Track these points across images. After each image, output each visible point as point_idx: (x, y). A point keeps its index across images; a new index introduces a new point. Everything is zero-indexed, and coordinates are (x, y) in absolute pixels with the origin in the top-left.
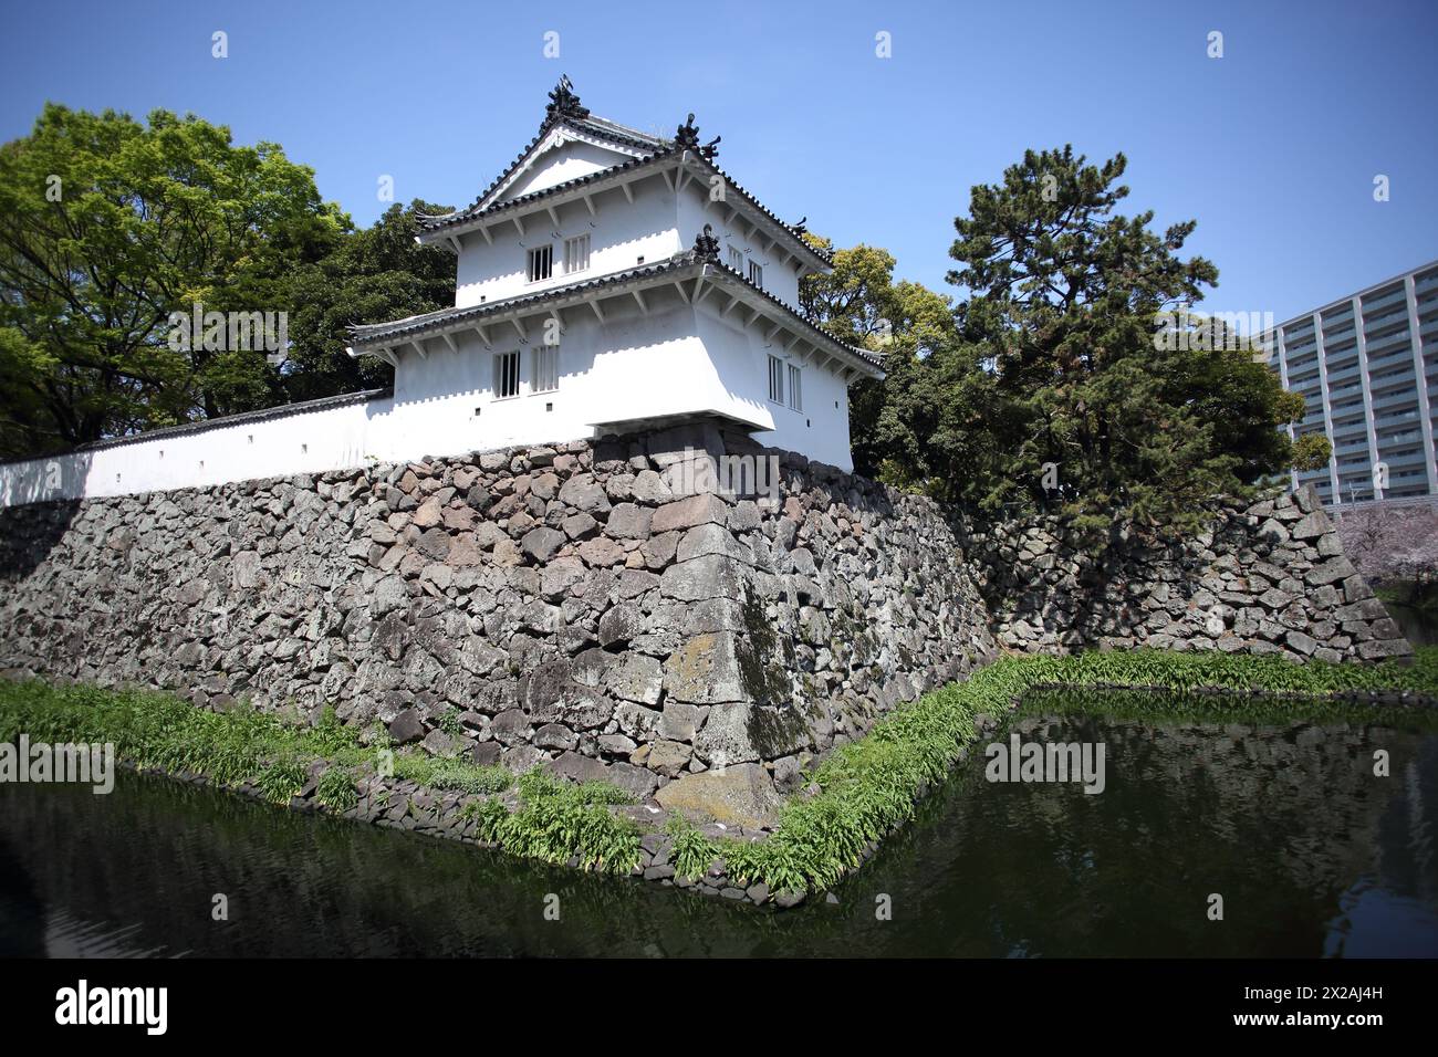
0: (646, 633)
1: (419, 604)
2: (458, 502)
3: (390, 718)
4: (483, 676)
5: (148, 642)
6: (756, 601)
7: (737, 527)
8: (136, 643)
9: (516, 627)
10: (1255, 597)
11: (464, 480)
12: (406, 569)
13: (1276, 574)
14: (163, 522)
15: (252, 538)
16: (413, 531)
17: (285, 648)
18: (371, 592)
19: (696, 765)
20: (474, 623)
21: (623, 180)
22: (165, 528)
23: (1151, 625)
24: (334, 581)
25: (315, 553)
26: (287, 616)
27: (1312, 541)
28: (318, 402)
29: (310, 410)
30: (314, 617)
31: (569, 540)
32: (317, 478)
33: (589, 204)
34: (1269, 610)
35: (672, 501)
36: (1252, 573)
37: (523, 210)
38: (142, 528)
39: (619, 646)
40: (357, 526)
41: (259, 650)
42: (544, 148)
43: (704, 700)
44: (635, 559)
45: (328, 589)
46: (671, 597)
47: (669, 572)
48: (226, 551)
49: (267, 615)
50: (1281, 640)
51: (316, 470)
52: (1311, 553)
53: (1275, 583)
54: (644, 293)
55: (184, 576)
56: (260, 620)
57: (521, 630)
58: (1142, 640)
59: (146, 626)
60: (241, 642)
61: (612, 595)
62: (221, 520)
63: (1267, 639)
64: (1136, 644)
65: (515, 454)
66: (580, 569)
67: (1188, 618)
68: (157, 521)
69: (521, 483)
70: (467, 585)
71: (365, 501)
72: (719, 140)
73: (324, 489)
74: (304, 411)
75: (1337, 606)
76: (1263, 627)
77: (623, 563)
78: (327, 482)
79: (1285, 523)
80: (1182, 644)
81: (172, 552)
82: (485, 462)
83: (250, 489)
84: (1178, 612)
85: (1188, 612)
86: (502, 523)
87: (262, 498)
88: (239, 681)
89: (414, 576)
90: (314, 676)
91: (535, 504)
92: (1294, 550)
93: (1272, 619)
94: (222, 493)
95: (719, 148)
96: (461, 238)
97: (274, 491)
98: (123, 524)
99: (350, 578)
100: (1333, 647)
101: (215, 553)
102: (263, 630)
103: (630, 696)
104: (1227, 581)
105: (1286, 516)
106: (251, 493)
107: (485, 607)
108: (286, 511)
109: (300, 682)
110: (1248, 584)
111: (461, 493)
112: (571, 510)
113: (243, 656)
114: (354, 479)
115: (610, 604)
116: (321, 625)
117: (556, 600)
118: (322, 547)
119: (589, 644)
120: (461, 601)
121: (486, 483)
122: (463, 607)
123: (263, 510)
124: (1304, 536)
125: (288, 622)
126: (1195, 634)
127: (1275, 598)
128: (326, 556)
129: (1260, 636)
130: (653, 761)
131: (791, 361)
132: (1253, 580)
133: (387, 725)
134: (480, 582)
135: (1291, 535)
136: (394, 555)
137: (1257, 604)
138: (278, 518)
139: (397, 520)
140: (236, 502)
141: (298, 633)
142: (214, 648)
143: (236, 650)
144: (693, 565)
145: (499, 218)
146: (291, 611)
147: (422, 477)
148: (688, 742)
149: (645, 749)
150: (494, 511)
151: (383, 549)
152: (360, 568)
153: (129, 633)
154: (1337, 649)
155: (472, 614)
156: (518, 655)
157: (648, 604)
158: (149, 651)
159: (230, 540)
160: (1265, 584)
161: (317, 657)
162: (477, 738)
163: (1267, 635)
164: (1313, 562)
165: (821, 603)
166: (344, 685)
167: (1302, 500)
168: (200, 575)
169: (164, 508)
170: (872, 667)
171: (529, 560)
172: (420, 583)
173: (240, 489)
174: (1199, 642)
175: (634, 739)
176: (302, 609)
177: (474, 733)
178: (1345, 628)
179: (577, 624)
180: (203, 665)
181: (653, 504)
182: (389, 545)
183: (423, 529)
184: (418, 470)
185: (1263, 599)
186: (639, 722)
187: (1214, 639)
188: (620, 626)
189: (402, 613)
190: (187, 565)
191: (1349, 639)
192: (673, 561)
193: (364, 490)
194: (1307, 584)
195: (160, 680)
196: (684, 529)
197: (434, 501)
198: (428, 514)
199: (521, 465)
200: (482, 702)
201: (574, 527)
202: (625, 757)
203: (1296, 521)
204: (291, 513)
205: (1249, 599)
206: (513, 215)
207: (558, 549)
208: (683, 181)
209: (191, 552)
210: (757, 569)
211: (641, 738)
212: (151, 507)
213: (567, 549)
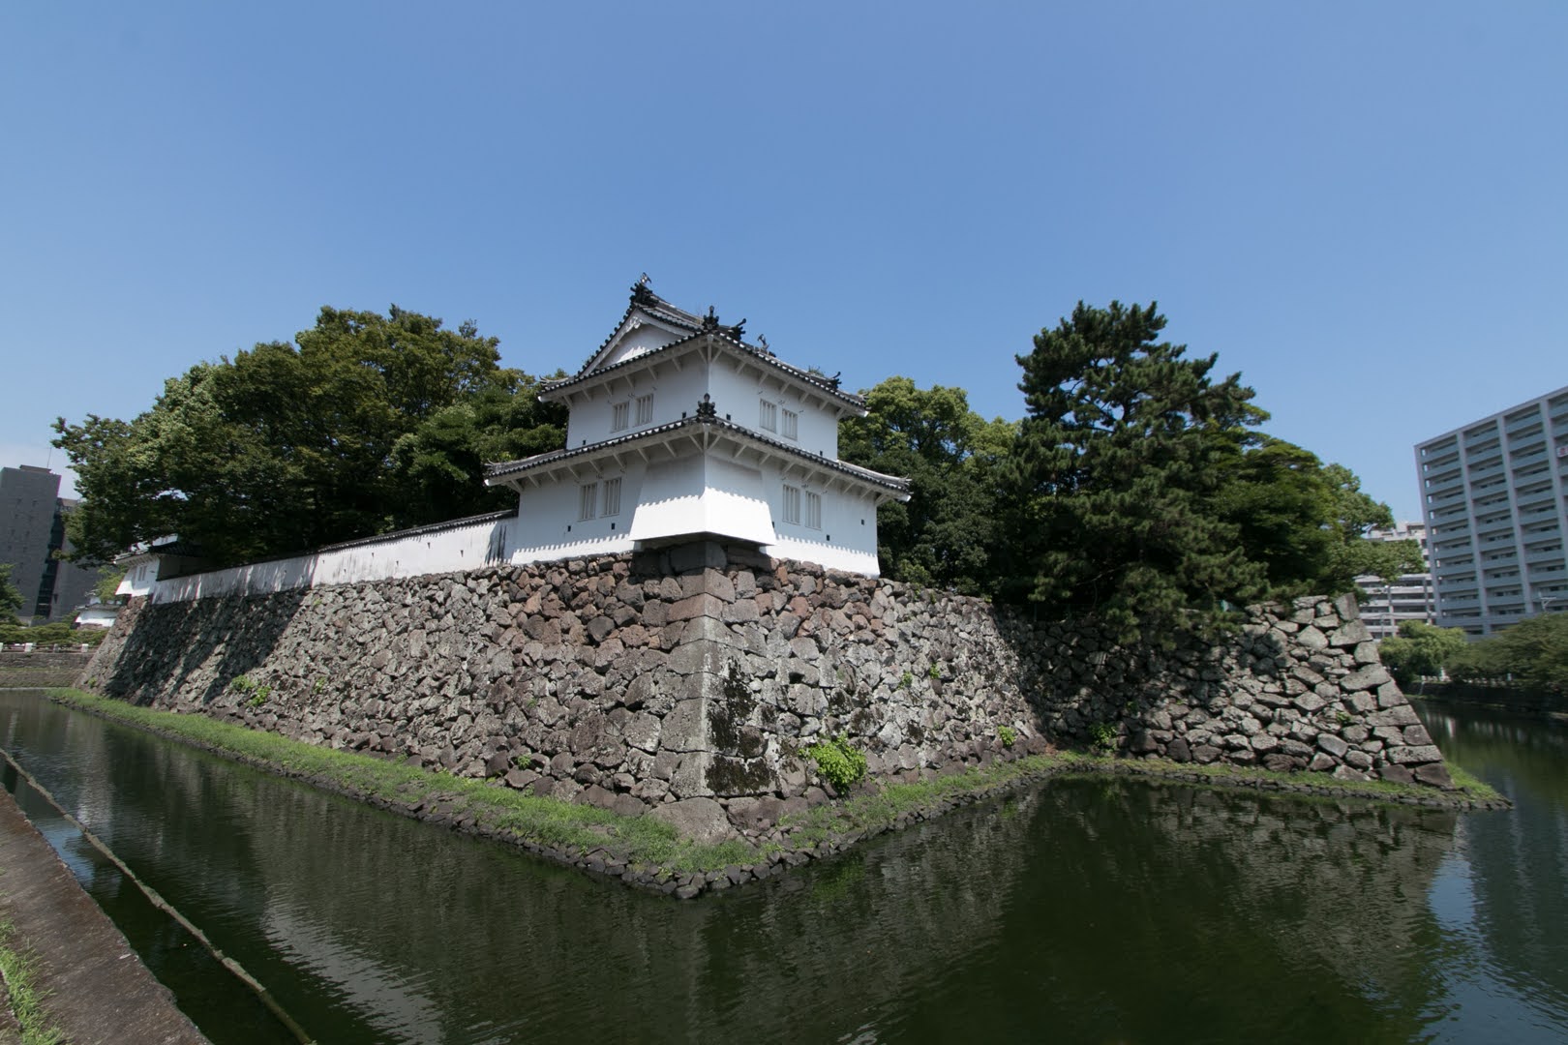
0: (654, 697)
1: (519, 672)
2: (553, 596)
3: (488, 757)
4: (550, 726)
5: (348, 697)
6: (738, 677)
7: (731, 620)
8: (341, 697)
9: (576, 691)
10: (1291, 699)
11: (558, 580)
12: (516, 644)
13: (1314, 678)
14: (370, 606)
15: (422, 620)
16: (523, 617)
17: (431, 702)
18: (490, 662)
19: (670, 797)
20: (549, 686)
21: (674, 354)
22: (369, 611)
23: (1190, 721)
24: (468, 653)
25: (461, 632)
26: (437, 679)
27: (1350, 649)
28: (472, 519)
29: (466, 525)
30: (453, 680)
31: (617, 626)
32: (467, 576)
33: (651, 372)
34: (1304, 712)
35: (682, 599)
36: (1289, 677)
37: (612, 376)
38: (356, 611)
39: (636, 707)
40: (488, 612)
41: (416, 704)
42: (628, 329)
43: (680, 749)
44: (655, 641)
45: (464, 659)
46: (672, 671)
47: (674, 652)
48: (405, 630)
49: (424, 678)
50: (1312, 741)
51: (468, 569)
52: (1348, 659)
53: (1311, 687)
54: (672, 443)
55: (377, 647)
56: (420, 681)
57: (579, 693)
58: (1182, 734)
59: (348, 685)
60: (407, 697)
61: (636, 668)
62: (405, 606)
63: (1299, 739)
64: (1175, 737)
65: (590, 561)
66: (620, 649)
67: (1225, 715)
68: (365, 605)
69: (593, 583)
70: (549, 658)
71: (496, 593)
72: (744, 321)
73: (471, 583)
74: (462, 525)
75: (1370, 712)
76: (1296, 728)
77: (646, 644)
78: (473, 579)
79: (1324, 630)
80: (1219, 740)
81: (373, 629)
82: (573, 566)
83: (426, 582)
84: (1216, 710)
85: (1225, 710)
86: (578, 612)
87: (433, 590)
88: (400, 727)
89: (518, 651)
90: (446, 725)
91: (600, 599)
92: (1332, 656)
93: (1305, 720)
94: (408, 586)
95: (745, 327)
96: (572, 397)
97: (440, 584)
98: (345, 607)
99: (480, 651)
100: (1363, 750)
101: (398, 630)
102: (420, 690)
103: (637, 744)
104: (1265, 683)
105: (1325, 623)
106: (425, 586)
107: (559, 675)
108: (445, 600)
109: (439, 728)
110: (1284, 687)
111: (555, 589)
112: (621, 604)
113: (406, 710)
114: (490, 577)
115: (636, 675)
116: (457, 686)
117: (602, 671)
118: (465, 628)
119: (619, 704)
120: (546, 670)
121: (571, 582)
122: (546, 675)
123: (432, 599)
124: (1341, 643)
125: (436, 684)
126: (1231, 731)
127: (1311, 701)
128: (466, 635)
129: (1292, 736)
130: (645, 794)
131: (809, 489)
132: (1289, 683)
133: (486, 762)
134: (558, 657)
135: (1330, 642)
136: (509, 634)
137: (1292, 706)
138: (440, 605)
139: (514, 608)
140: (416, 592)
141: (442, 693)
142: (389, 702)
143: (402, 704)
144: (689, 647)
145: (596, 382)
146: (440, 675)
147: (532, 576)
148: (667, 780)
149: (640, 784)
150: (573, 603)
151: (503, 629)
152: (487, 643)
153: (338, 689)
154: (1367, 752)
155: (550, 680)
156: (574, 711)
157: (658, 676)
158: (348, 703)
159: (408, 621)
160: (1300, 687)
161: (451, 710)
162: (541, 773)
163: (1301, 735)
164: (1350, 668)
165: (817, 683)
166: (465, 731)
167: (1341, 610)
168: (387, 647)
169: (371, 595)
170: (870, 737)
171: (592, 642)
172: (522, 656)
173: (419, 583)
174: (1236, 739)
175: (635, 776)
176: (447, 674)
177: (538, 770)
178: (1377, 733)
179: (614, 689)
180: (380, 715)
181: (670, 601)
182: (506, 627)
183: (529, 615)
184: (530, 571)
185: (1298, 701)
186: (639, 765)
187: (1249, 736)
188: (639, 692)
189: (508, 678)
190: (380, 639)
191: (1379, 744)
192: (678, 644)
193: (495, 585)
194: (1343, 689)
195: (352, 725)
196: (687, 620)
197: (538, 595)
198: (533, 604)
199: (594, 569)
200: (548, 747)
201: (620, 615)
202: (627, 790)
203: (1334, 628)
204: (449, 602)
205: (1285, 701)
206: (604, 380)
207: (609, 633)
208: (713, 356)
209: (384, 630)
210: (747, 653)
211: (639, 776)
212: (362, 595)
213: (616, 632)
